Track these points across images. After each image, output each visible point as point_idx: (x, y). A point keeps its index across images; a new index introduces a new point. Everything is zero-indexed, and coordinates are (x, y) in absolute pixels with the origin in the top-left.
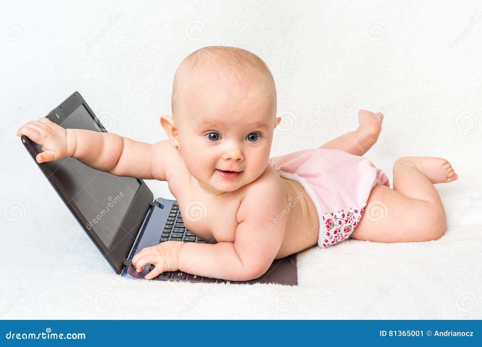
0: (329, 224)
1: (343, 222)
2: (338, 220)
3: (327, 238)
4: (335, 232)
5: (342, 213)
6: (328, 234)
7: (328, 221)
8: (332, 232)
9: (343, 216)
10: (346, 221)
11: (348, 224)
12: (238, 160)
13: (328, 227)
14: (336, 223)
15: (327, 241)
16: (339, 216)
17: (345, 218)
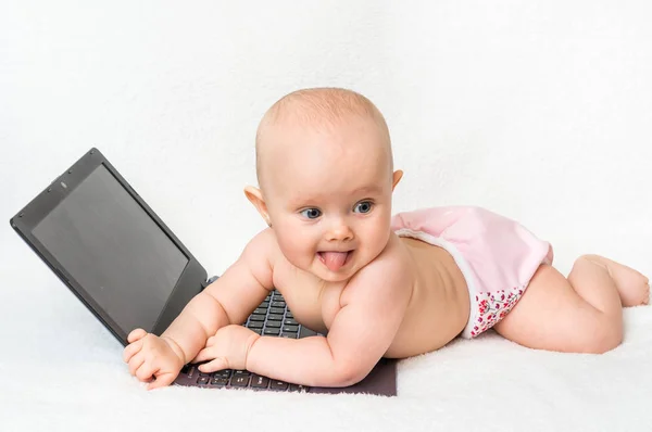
0: (484, 306)
1: (502, 305)
2: (495, 303)
3: (478, 324)
4: (489, 317)
5: (501, 294)
6: (481, 320)
7: (483, 302)
8: (485, 317)
9: (503, 297)
10: (506, 305)
11: (507, 308)
12: (346, 239)
13: (482, 310)
14: (493, 306)
15: (477, 328)
16: (498, 297)
17: (505, 301)
